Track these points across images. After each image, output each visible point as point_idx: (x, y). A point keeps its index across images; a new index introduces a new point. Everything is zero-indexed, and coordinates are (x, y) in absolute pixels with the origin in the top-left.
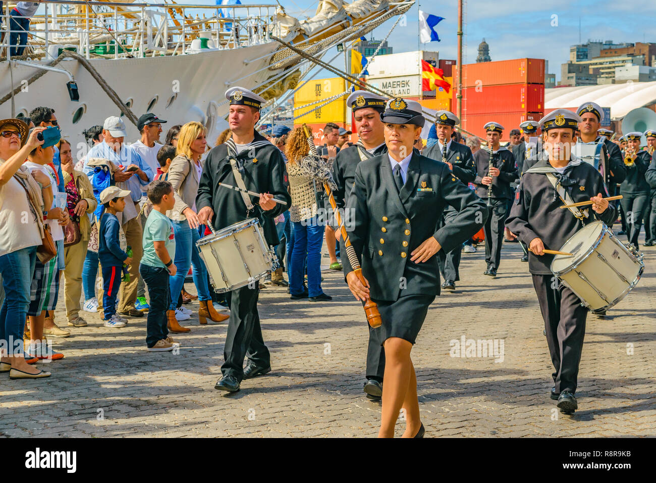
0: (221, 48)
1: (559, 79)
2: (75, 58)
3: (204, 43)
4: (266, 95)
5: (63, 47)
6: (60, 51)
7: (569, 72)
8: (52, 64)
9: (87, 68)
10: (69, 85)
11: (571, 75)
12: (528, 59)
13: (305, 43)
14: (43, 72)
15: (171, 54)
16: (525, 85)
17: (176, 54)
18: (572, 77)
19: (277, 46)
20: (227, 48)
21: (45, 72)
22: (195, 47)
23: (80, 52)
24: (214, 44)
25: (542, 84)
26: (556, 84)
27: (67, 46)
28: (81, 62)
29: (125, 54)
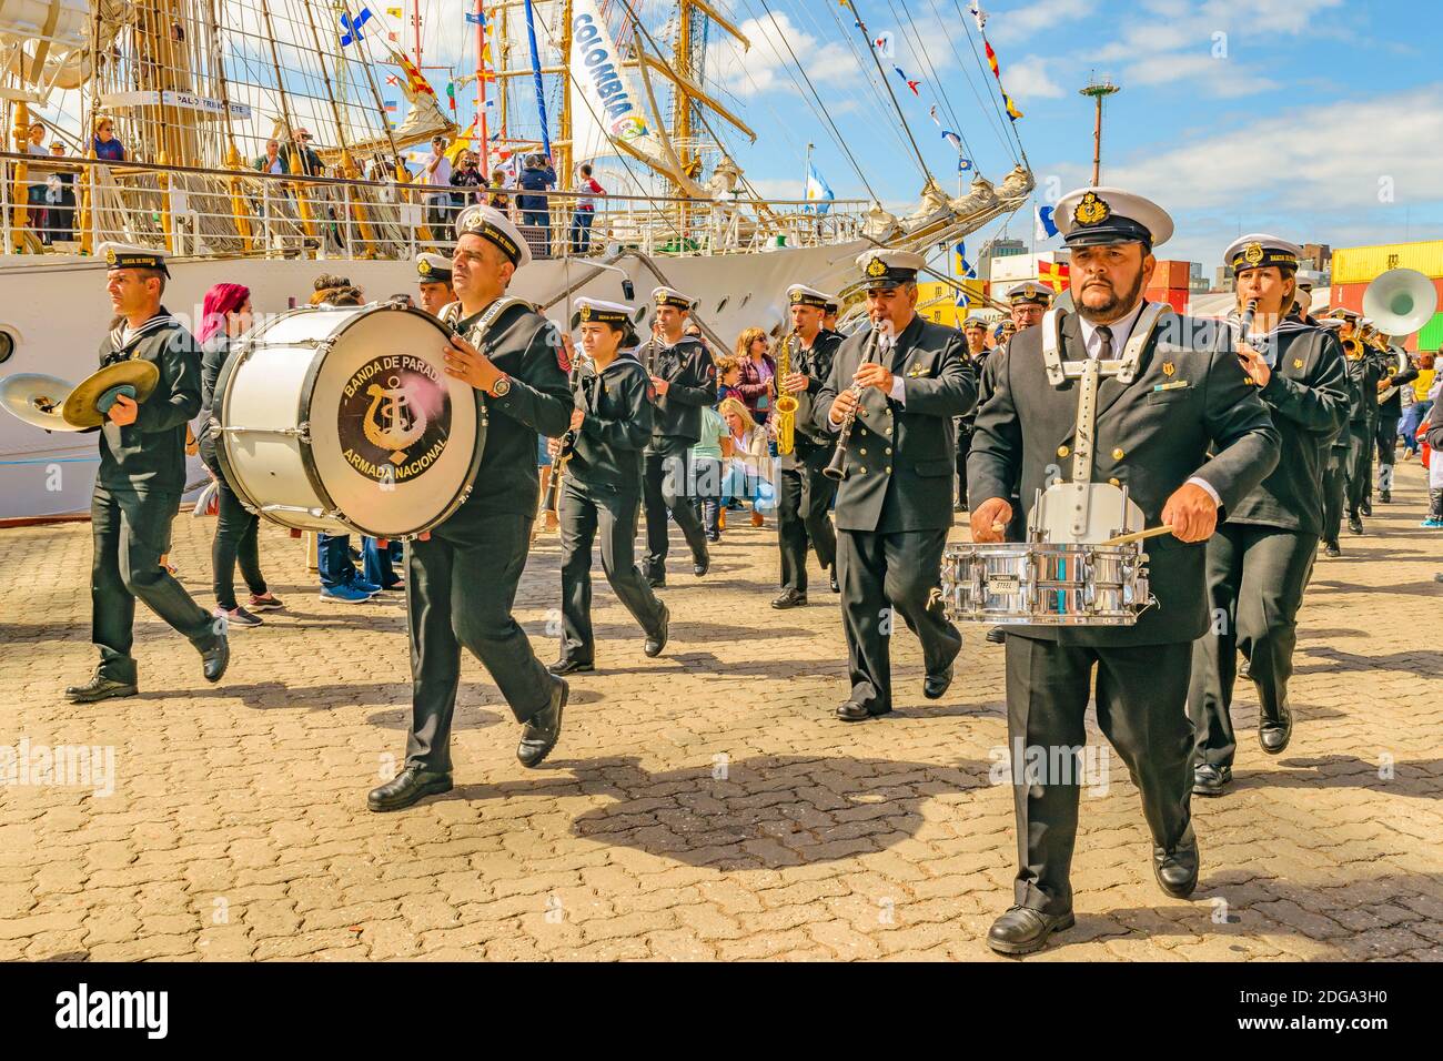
0: (800, 247)
1: (1213, 284)
2: (637, 256)
3: (781, 241)
4: (858, 297)
5: (625, 245)
6: (621, 248)
7: (1226, 277)
8: (611, 262)
9: (648, 266)
10: (623, 284)
11: (1228, 280)
12: (1171, 262)
13: (902, 241)
14: (601, 270)
15: (744, 252)
16: (1167, 290)
17: (750, 252)
18: (1229, 283)
19: (868, 245)
20: (807, 246)
21: (603, 270)
22: (771, 245)
23: (643, 250)
24: (794, 241)
25: (1187, 289)
26: (1210, 289)
27: (628, 243)
28: (643, 260)
29: (691, 253)
